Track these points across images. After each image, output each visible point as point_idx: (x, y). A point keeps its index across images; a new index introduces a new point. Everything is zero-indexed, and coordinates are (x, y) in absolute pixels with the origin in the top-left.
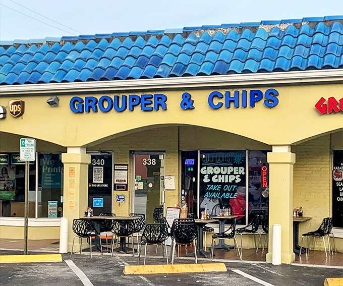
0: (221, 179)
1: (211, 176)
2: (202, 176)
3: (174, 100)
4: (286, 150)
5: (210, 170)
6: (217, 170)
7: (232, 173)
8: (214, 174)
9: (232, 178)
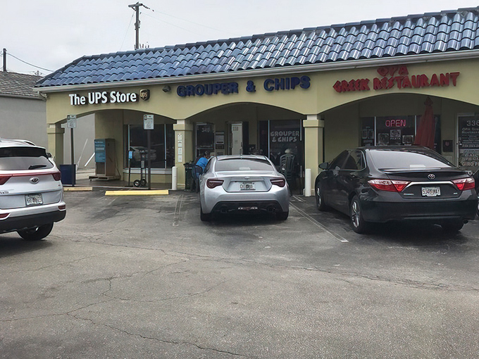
0: (284, 139)
1: (277, 138)
2: (271, 138)
3: (243, 87)
4: (315, 118)
5: (277, 134)
6: (281, 133)
7: (291, 135)
8: (279, 136)
9: (291, 139)
